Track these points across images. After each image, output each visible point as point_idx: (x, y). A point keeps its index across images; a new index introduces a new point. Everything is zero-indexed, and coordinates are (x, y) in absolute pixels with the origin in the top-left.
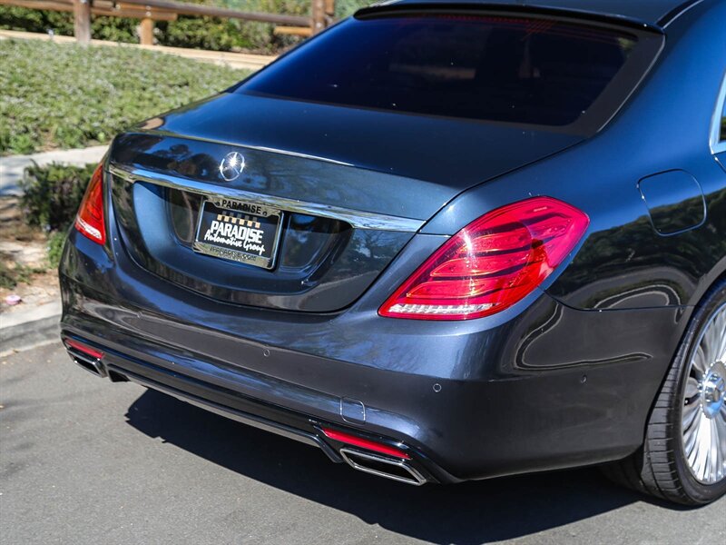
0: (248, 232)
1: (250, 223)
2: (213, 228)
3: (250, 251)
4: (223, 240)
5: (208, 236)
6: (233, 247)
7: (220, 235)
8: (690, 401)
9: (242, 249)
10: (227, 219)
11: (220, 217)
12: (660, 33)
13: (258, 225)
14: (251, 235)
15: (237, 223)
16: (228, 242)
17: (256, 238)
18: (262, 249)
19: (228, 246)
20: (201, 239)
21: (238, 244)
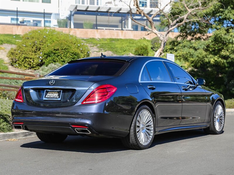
0: (55, 94)
1: (55, 93)
2: (47, 95)
3: (56, 98)
4: (50, 97)
5: (46, 96)
6: (52, 98)
7: (49, 96)
8: (138, 132)
9: (54, 98)
10: (50, 93)
11: (49, 93)
12: (129, 62)
13: (57, 93)
14: (56, 95)
15: (53, 93)
16: (51, 97)
17: (57, 95)
18: (58, 97)
19: (51, 98)
20: (45, 97)
21: (53, 97)
